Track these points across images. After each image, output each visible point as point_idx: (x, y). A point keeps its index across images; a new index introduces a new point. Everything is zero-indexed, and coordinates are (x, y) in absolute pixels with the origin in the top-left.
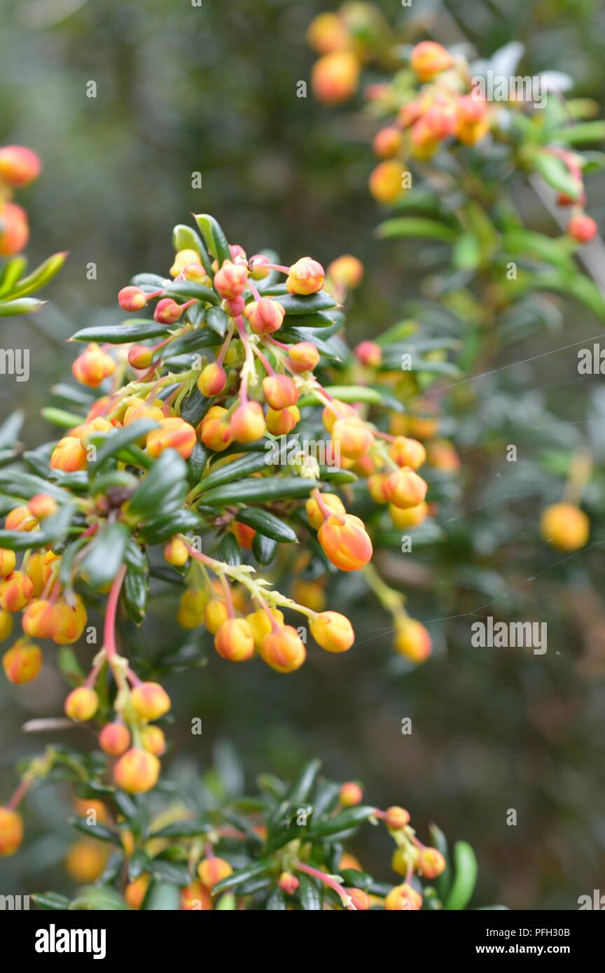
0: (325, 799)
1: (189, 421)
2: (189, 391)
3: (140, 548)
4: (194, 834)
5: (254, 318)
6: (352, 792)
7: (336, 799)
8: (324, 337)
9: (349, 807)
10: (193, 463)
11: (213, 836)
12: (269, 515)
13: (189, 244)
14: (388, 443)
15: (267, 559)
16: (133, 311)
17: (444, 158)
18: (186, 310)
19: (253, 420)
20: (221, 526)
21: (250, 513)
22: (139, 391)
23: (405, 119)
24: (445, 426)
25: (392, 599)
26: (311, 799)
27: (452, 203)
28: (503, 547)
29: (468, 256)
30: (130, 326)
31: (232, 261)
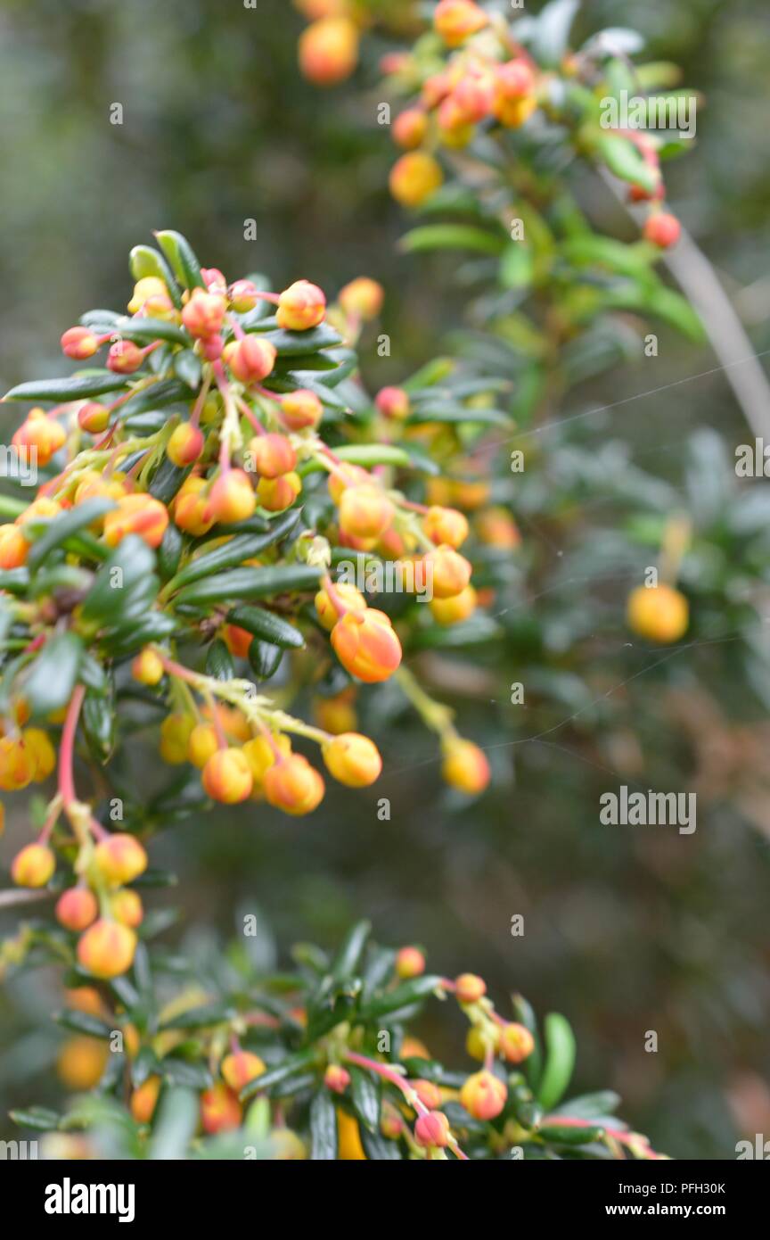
0: (378, 970)
1: (159, 498)
2: (157, 460)
3: (102, 664)
4: (213, 1022)
5: (235, 362)
6: (412, 960)
7: (392, 970)
8: (331, 383)
9: (408, 979)
10: (165, 553)
11: (239, 1025)
12: (268, 614)
13: (151, 271)
14: (420, 515)
15: (268, 670)
16: (81, 359)
17: (484, 145)
18: (148, 356)
19: (238, 495)
20: (207, 630)
21: (245, 613)
22: (93, 462)
23: (429, 97)
24: (500, 490)
25: (437, 715)
26: (360, 970)
27: (496, 202)
28: (580, 641)
29: (518, 272)
30: (79, 379)
31: (206, 289)
